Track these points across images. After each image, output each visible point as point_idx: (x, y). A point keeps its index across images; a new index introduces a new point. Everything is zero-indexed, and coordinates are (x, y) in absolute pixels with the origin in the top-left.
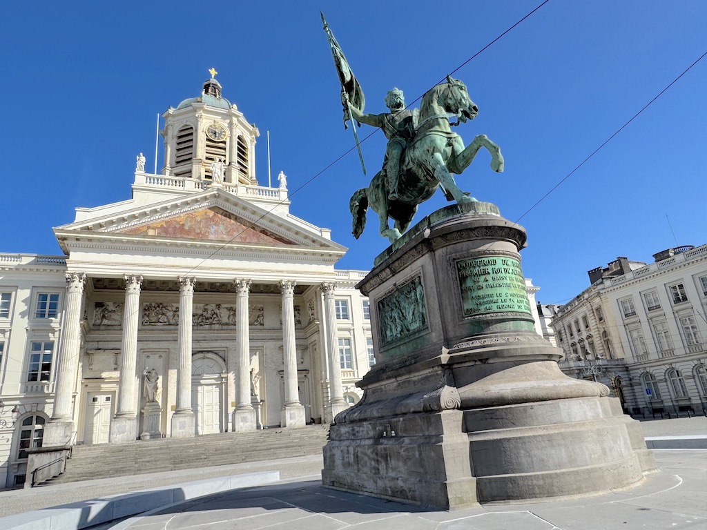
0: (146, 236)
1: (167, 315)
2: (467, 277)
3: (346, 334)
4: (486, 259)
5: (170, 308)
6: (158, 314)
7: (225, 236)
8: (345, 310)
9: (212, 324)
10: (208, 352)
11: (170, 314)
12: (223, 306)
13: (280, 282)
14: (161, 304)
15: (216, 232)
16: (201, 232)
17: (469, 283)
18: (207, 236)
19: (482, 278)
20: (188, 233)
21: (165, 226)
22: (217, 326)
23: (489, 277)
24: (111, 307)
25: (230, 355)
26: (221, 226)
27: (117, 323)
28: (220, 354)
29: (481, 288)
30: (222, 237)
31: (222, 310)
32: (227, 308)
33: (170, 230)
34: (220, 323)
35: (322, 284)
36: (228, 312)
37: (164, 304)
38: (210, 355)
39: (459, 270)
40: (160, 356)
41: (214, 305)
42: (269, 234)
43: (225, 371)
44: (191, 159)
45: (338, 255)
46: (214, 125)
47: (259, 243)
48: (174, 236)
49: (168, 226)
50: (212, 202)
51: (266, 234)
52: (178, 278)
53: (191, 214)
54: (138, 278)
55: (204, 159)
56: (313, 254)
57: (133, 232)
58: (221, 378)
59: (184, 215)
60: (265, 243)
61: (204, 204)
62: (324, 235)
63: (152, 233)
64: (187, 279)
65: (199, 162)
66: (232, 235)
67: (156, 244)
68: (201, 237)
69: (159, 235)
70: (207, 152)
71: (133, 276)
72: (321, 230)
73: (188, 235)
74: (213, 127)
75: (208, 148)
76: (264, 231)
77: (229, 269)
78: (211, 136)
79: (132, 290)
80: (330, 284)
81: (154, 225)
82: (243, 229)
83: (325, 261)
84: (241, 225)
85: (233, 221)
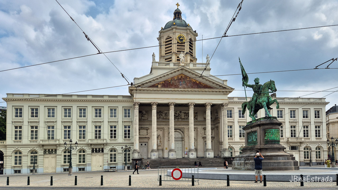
0: (157, 87)
1: (163, 115)
3: (231, 124)
5: (163, 113)
6: (160, 115)
7: (185, 86)
8: (231, 114)
9: (178, 119)
10: (177, 129)
11: (164, 115)
12: (182, 112)
13: (205, 104)
14: (161, 111)
15: (182, 85)
16: (176, 85)
17: (266, 134)
18: (179, 86)
21: (164, 83)
22: (180, 120)
23: (271, 133)
24: (144, 113)
25: (185, 131)
26: (184, 81)
27: (146, 118)
28: (181, 130)
29: (269, 135)
30: (184, 86)
31: (182, 113)
32: (184, 113)
33: (166, 84)
34: (181, 119)
35: (222, 104)
36: (184, 114)
37: (162, 111)
38: (178, 130)
39: (265, 131)
40: (161, 131)
41: (179, 112)
42: (202, 84)
43: (183, 137)
44: (171, 52)
45: (230, 92)
46: (180, 35)
47: (198, 88)
48: (167, 87)
49: (165, 83)
50: (180, 72)
51: (201, 84)
52: (169, 103)
53: (173, 77)
54: (156, 103)
55: (176, 52)
56: (220, 92)
57: (153, 86)
58: (182, 139)
59: (170, 78)
60: (200, 88)
61: (177, 73)
62: (225, 83)
63: (159, 86)
64: (172, 103)
65: (175, 54)
66: (188, 85)
67: (161, 90)
68: (176, 87)
69: (162, 87)
70: (177, 49)
71: (154, 103)
72: (223, 81)
73: (172, 86)
74: (180, 36)
75: (178, 47)
76: (200, 83)
77: (187, 99)
78: (179, 41)
79: (154, 108)
80: (226, 104)
81: (160, 83)
82: (192, 82)
83: (224, 94)
84: (191, 81)
85: (188, 79)
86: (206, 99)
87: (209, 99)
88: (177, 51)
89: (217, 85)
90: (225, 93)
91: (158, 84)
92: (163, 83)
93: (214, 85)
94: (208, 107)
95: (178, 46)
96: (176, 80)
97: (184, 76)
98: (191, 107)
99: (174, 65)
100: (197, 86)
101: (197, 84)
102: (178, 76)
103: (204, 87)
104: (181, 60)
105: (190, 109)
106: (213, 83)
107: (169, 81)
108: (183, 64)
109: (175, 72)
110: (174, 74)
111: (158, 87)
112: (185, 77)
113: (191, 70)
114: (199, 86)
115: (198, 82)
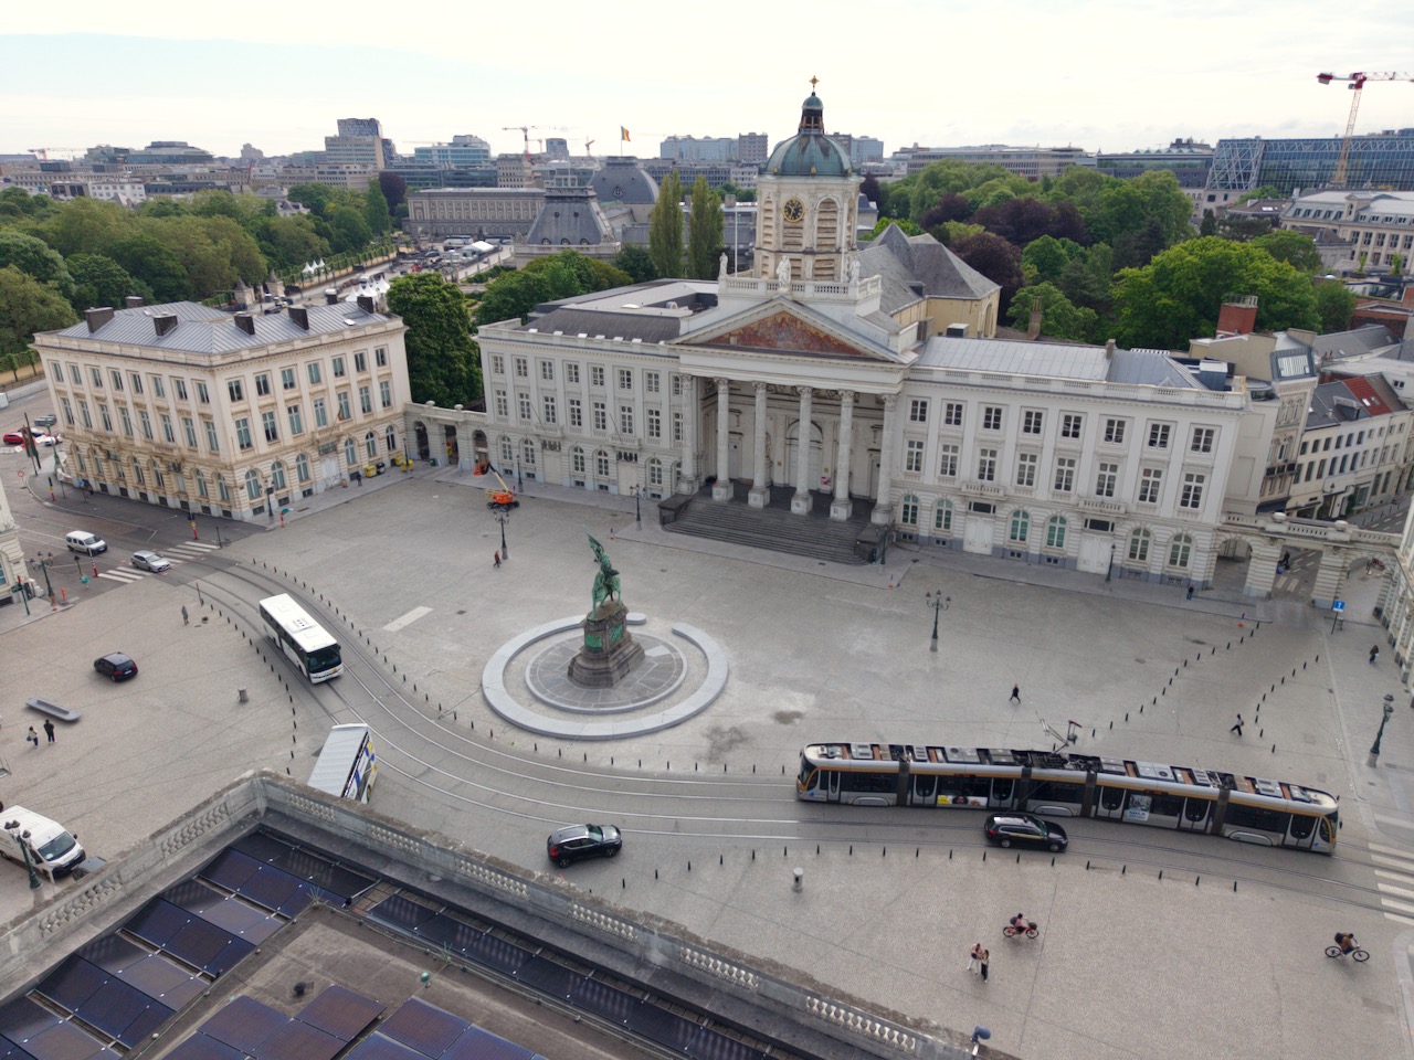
3: (919, 438)
7: (791, 343)
8: (924, 412)
13: (838, 391)
15: (783, 339)
16: (770, 338)
18: (776, 343)
20: (761, 339)
26: (788, 332)
35: (882, 396)
42: (832, 340)
44: (772, 243)
46: (791, 201)
48: (749, 343)
51: (830, 341)
52: (753, 383)
53: (762, 320)
54: (726, 380)
55: (781, 246)
57: (719, 339)
59: (756, 322)
60: (828, 350)
61: (772, 311)
66: (797, 342)
68: (771, 343)
69: (738, 342)
70: (785, 236)
71: (724, 379)
73: (760, 341)
74: (790, 203)
75: (786, 231)
76: (827, 337)
77: (793, 376)
79: (722, 391)
81: (734, 332)
82: (808, 335)
84: (805, 330)
85: (799, 326)
86: (842, 381)
87: (847, 381)
88: (785, 244)
89: (866, 348)
91: (730, 335)
92: (740, 333)
94: (844, 398)
95: (785, 228)
96: (769, 328)
97: (789, 316)
98: (804, 395)
99: (768, 287)
100: (821, 344)
102: (774, 319)
103: (838, 348)
107: (755, 330)
109: (766, 309)
110: (765, 314)
112: (792, 321)
114: (824, 345)
115: (822, 336)
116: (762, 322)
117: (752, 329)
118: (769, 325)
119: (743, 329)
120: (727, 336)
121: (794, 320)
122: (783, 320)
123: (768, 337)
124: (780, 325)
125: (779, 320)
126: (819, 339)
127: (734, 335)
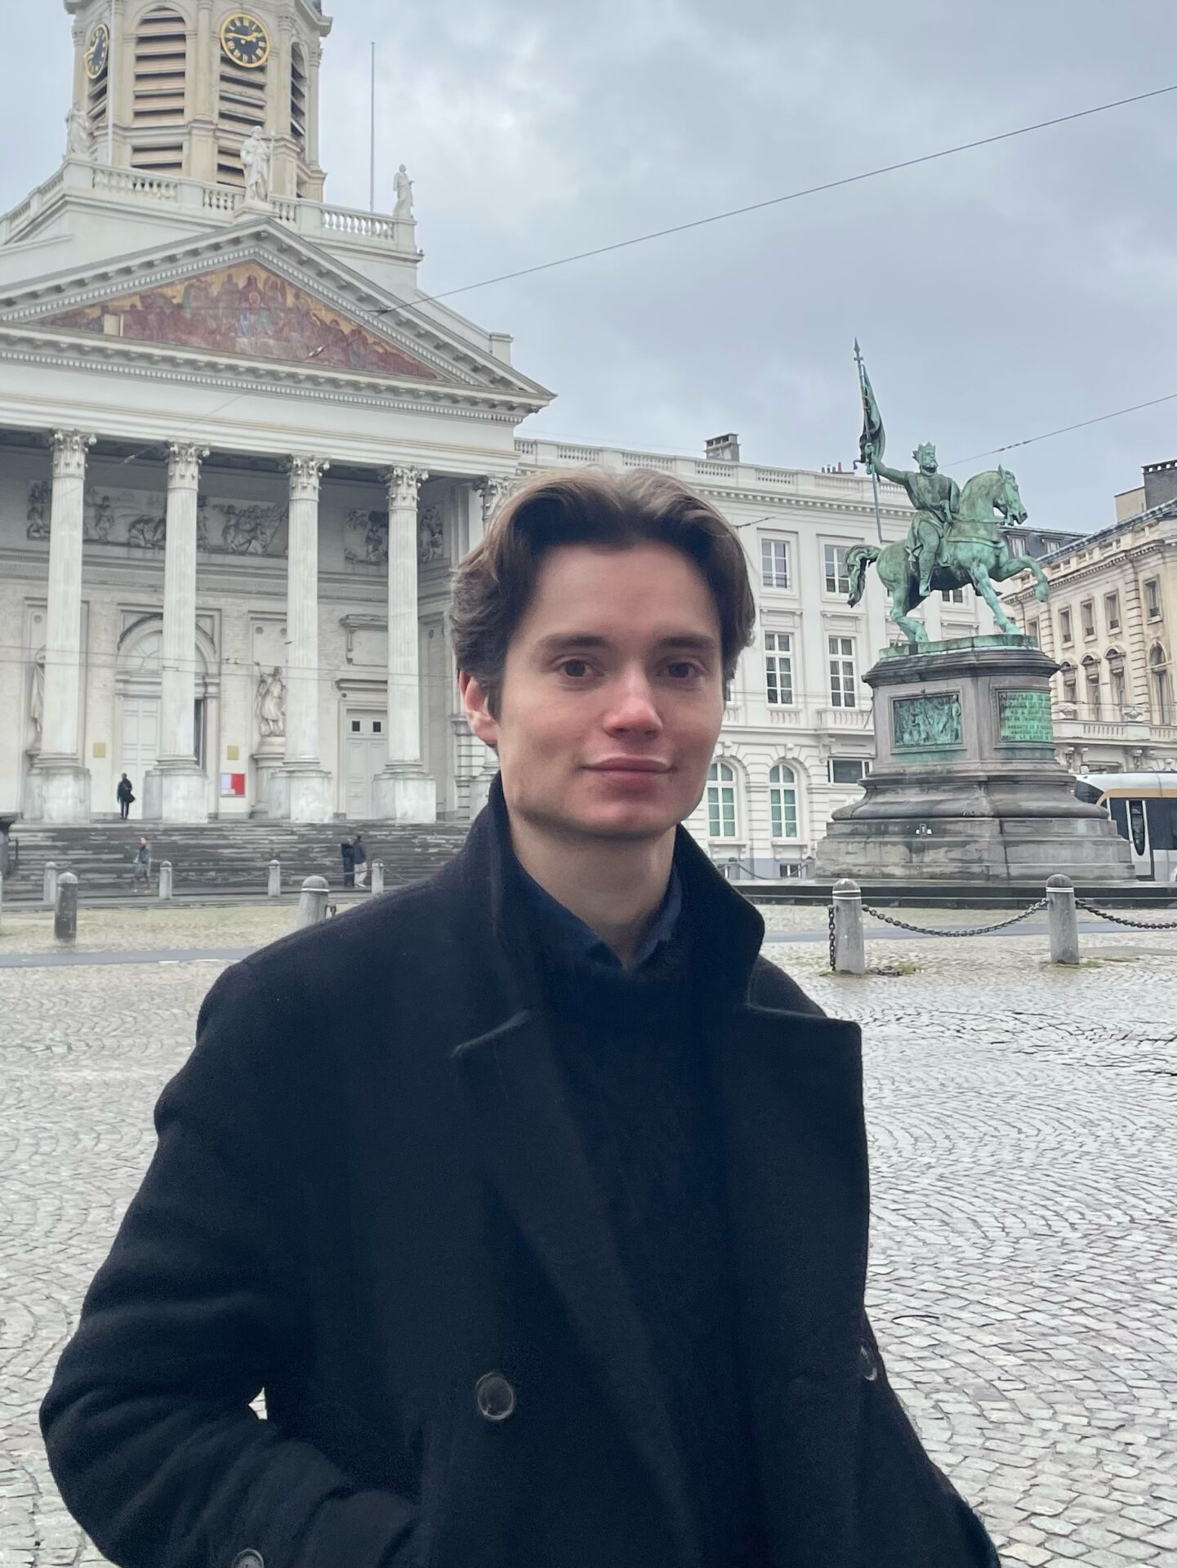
0: (96, 327)
2: (1006, 707)
4: (1024, 694)
7: (271, 342)
15: (252, 331)
16: (219, 326)
17: (1008, 713)
18: (233, 339)
19: (1020, 711)
20: (192, 327)
21: (141, 308)
23: (1026, 711)
26: (264, 313)
28: (203, 626)
29: (1017, 719)
30: (266, 345)
33: (152, 317)
34: (204, 545)
35: (483, 481)
39: (1000, 700)
42: (371, 340)
43: (213, 670)
44: (180, 111)
45: (530, 409)
46: (241, 20)
47: (347, 365)
48: (159, 337)
49: (147, 307)
50: (247, 251)
51: (365, 343)
52: (172, 444)
53: (197, 277)
54: (85, 436)
55: (215, 118)
56: (473, 402)
57: (70, 320)
58: (206, 685)
59: (181, 282)
60: (362, 367)
61: (229, 255)
62: (498, 350)
63: (110, 324)
64: (190, 446)
65: (208, 130)
66: (287, 340)
67: (126, 355)
68: (220, 342)
69: (128, 334)
70: (222, 98)
71: (76, 433)
72: (491, 338)
73: (191, 333)
74: (238, 24)
75: (226, 86)
76: (358, 332)
77: (282, 429)
78: (232, 52)
79: (72, 469)
80: (505, 479)
81: (116, 303)
82: (313, 324)
83: (496, 420)
84: (307, 313)
85: (290, 301)
86: (397, 442)
87: (412, 443)
88: (223, 115)
89: (462, 358)
90: (502, 412)
91: (105, 309)
92: (133, 306)
93: (442, 361)
94: (403, 490)
95: (224, 78)
96: (217, 300)
97: (263, 275)
98: (304, 480)
99: (207, 200)
100: (345, 350)
101: (344, 338)
102: (230, 277)
103: (385, 362)
104: (251, 177)
105: (297, 494)
106: (441, 346)
107: (175, 301)
108: (266, 207)
109: (216, 247)
110: (211, 261)
111: (101, 329)
112: (274, 286)
113: (310, 246)
114: (354, 353)
115: (346, 329)
116: (196, 283)
117: (168, 300)
118: (215, 291)
119: (143, 298)
120: (96, 312)
121: (279, 284)
122: (251, 282)
123: (212, 325)
124: (243, 295)
125: (241, 283)
126: (342, 338)
127: (115, 313)
